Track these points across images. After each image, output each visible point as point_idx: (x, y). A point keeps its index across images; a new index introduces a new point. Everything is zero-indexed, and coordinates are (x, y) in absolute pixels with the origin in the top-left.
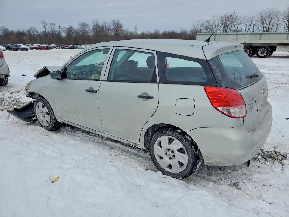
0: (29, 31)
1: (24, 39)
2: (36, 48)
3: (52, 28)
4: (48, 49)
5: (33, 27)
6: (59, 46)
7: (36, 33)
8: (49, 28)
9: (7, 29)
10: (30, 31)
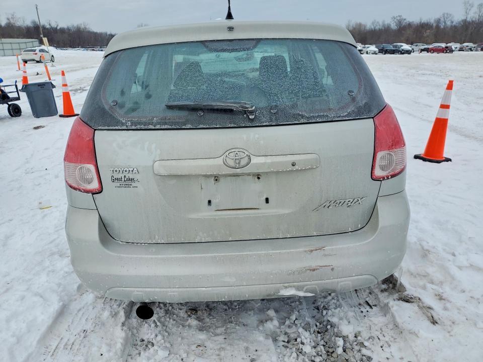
0: (438, 21)
1: (425, 35)
2: (427, 50)
3: (480, 12)
4: (447, 51)
5: (447, 14)
6: (478, 46)
7: (449, 23)
8: (475, 13)
9: (405, 19)
10: (440, 20)
